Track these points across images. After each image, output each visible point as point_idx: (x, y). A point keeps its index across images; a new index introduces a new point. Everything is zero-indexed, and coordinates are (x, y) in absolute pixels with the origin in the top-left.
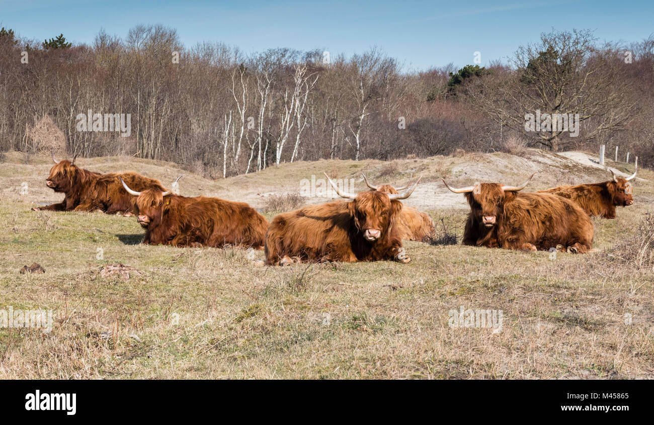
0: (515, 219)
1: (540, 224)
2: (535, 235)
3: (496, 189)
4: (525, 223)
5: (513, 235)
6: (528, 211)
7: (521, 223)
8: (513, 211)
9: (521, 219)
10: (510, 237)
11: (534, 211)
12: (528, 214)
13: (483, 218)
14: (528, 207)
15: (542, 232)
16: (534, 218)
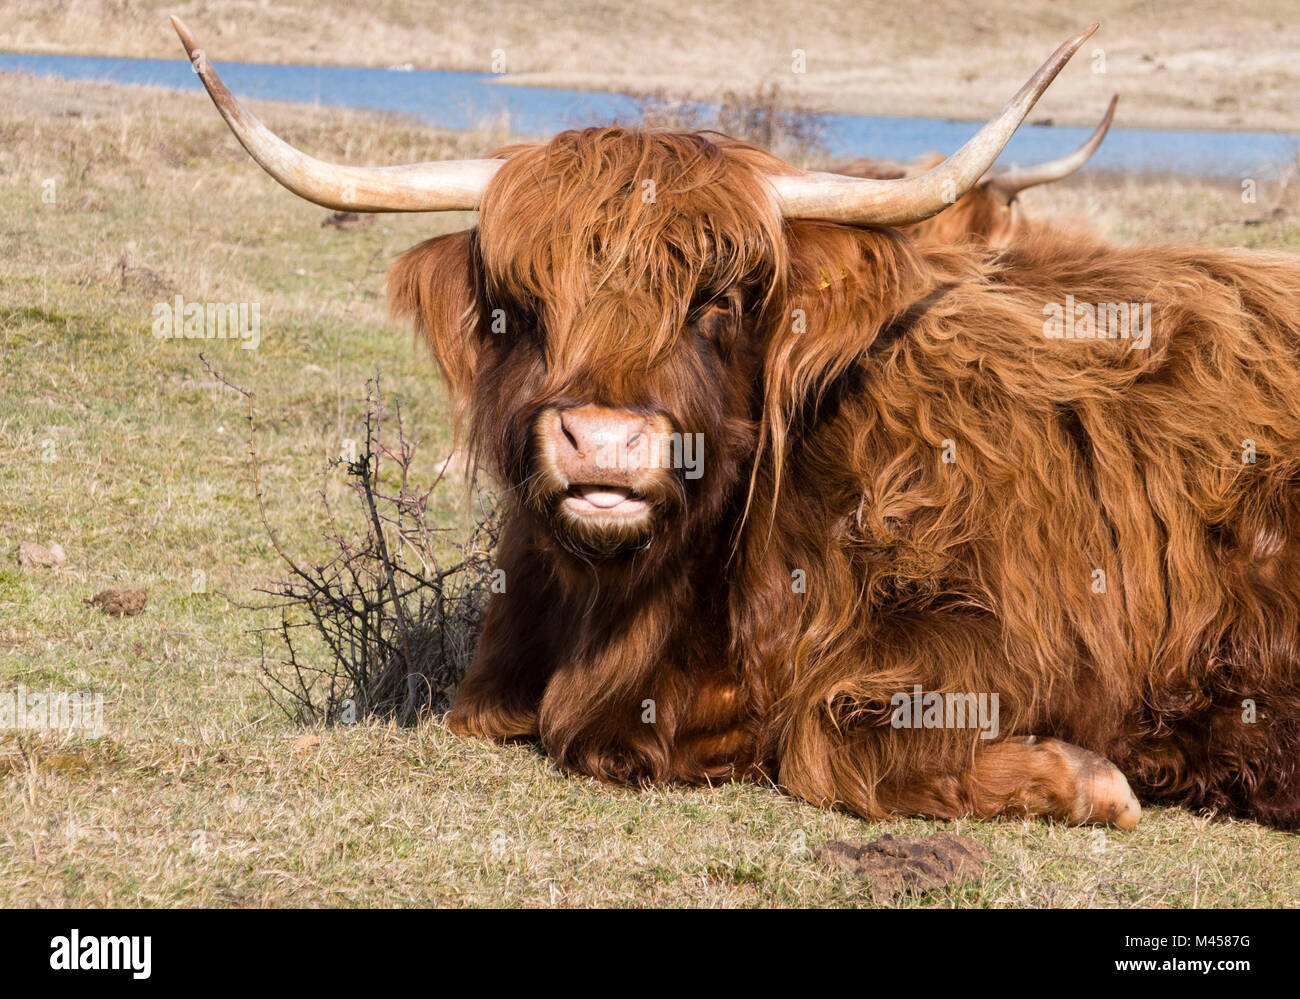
0: (918, 498)
1: (1184, 550)
2: (1108, 660)
3: (703, 178)
4: (1016, 532)
5: (878, 665)
6: (1071, 421)
7: (970, 535)
8: (908, 419)
9: (976, 500)
10: (847, 685)
11: (1131, 421)
12: (1065, 454)
13: (549, 425)
14: (1077, 386)
15: (1192, 623)
16: (1120, 490)
